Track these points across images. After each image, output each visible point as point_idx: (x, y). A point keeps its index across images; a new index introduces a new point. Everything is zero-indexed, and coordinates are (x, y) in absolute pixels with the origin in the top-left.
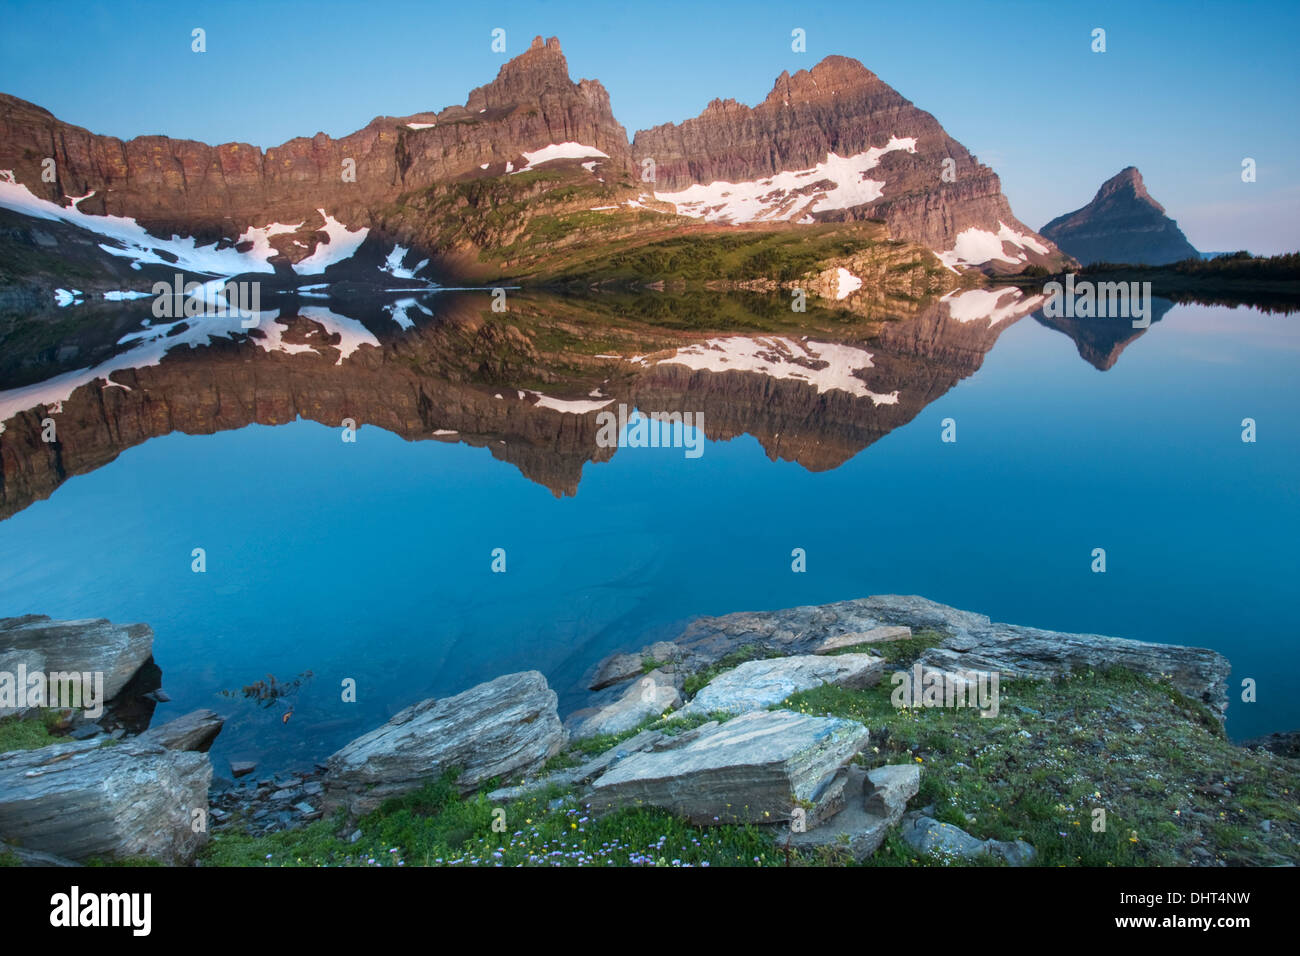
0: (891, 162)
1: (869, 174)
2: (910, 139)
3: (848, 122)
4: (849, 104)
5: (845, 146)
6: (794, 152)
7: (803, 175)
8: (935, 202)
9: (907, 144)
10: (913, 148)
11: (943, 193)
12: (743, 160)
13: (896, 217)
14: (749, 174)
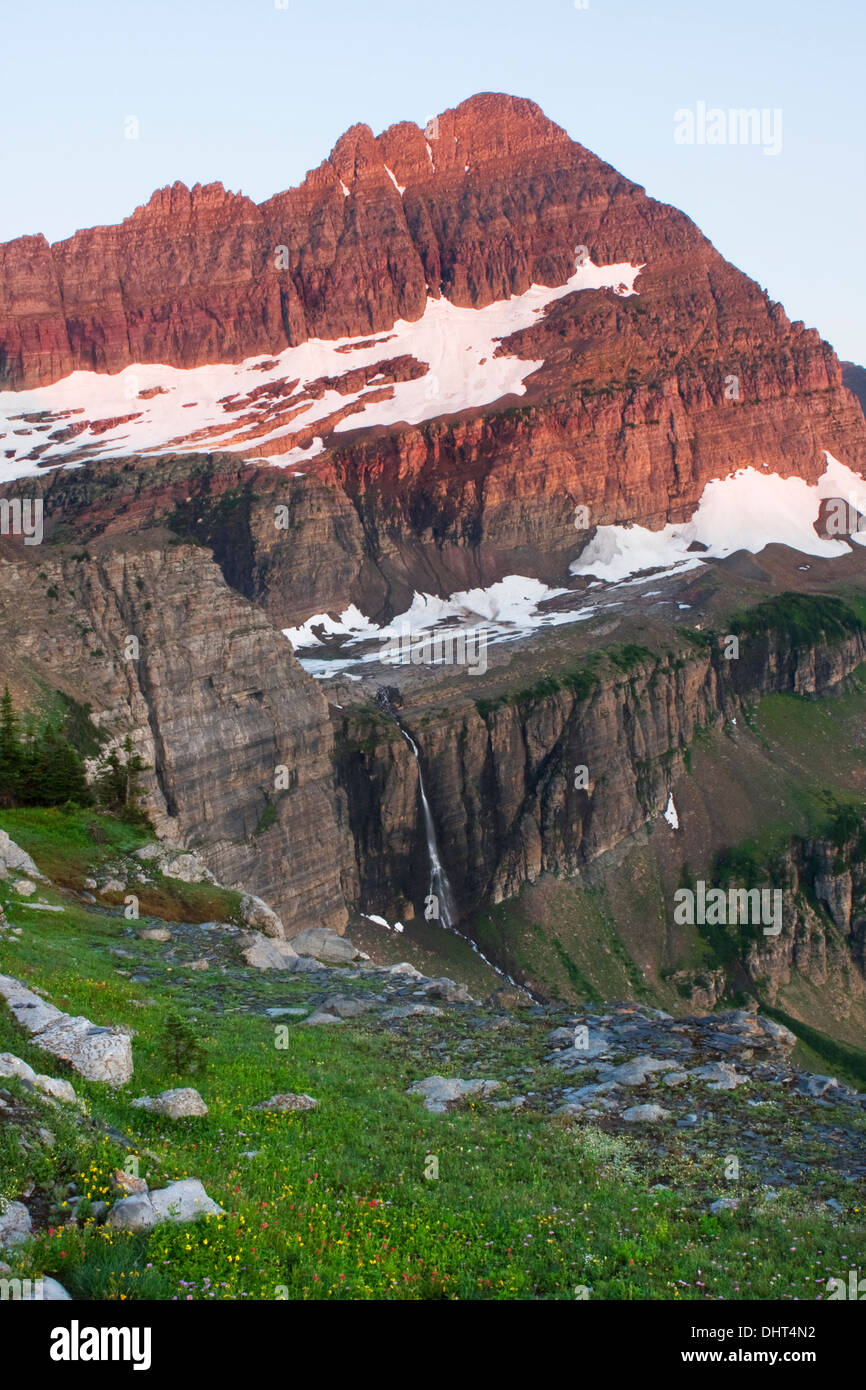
0: (566, 317)
1: (511, 345)
2: (627, 266)
3: (483, 229)
4: (492, 191)
5: (469, 280)
6: (340, 294)
7: (357, 346)
8: (649, 408)
9: (621, 276)
10: (629, 284)
11: (671, 386)
12: (212, 315)
13: (537, 442)
14: (226, 346)
